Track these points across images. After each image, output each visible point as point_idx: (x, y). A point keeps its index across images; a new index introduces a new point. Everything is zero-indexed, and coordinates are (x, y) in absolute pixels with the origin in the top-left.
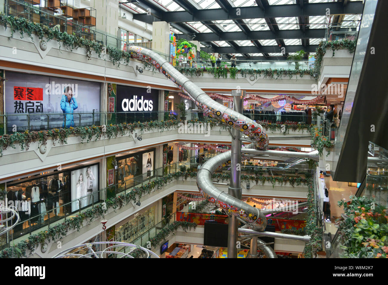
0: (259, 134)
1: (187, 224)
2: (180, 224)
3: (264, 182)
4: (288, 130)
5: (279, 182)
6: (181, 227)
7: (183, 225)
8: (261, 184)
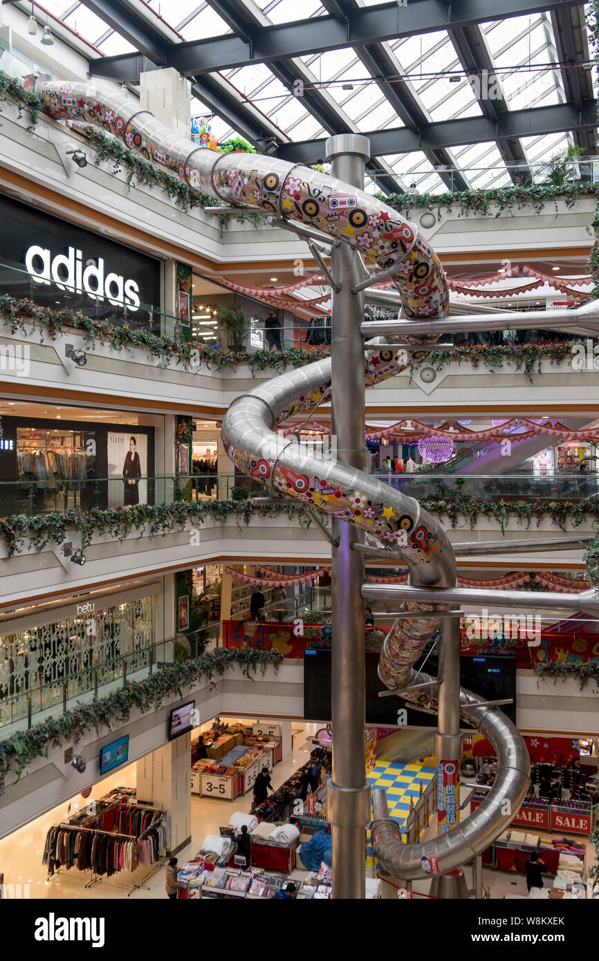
0: (408, 245)
1: (255, 654)
2: (234, 656)
3: (474, 520)
4: (537, 362)
5: (520, 516)
6: (236, 665)
7: (241, 658)
8: (467, 527)
